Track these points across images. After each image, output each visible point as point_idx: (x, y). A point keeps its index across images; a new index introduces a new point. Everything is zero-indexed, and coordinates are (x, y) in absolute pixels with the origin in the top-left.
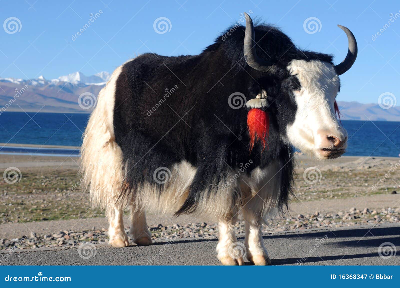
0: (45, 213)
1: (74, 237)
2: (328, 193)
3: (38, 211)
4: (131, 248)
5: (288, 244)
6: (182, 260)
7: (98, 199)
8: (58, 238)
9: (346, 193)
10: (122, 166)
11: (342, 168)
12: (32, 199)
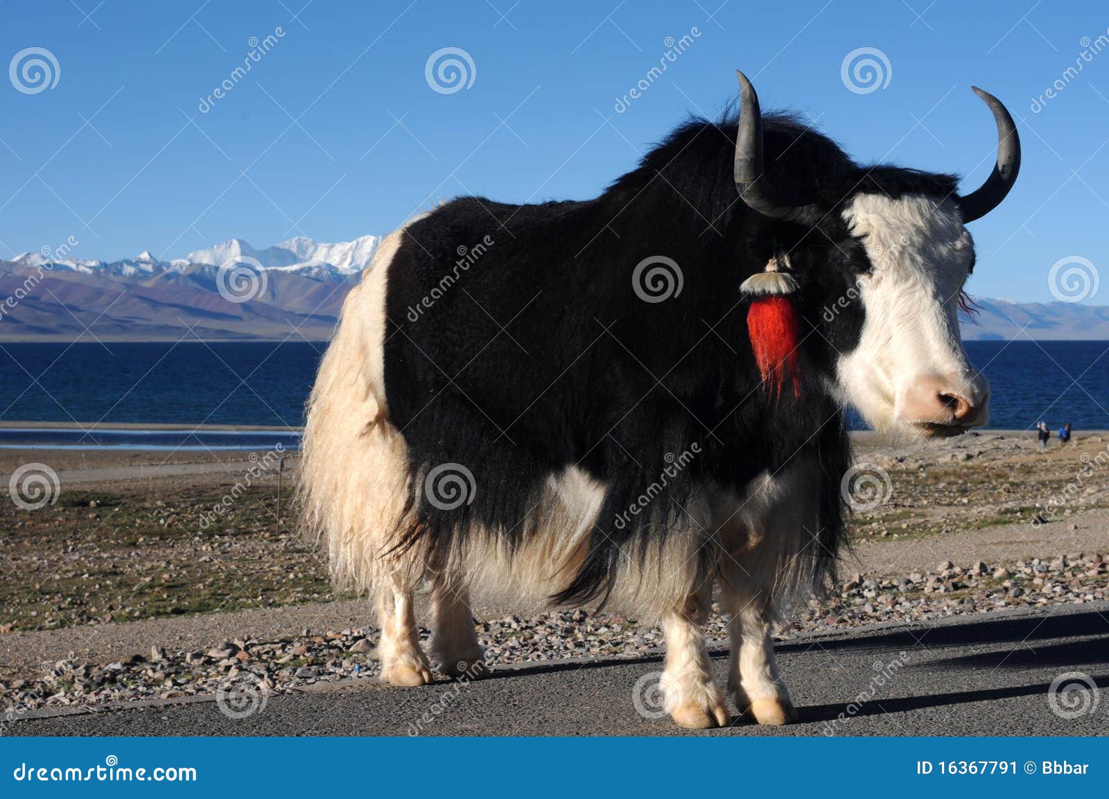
0: (174, 595)
1: (259, 655)
2: (874, 525)
3: (157, 589)
4: (436, 687)
5: (828, 667)
6: (572, 716)
7: (349, 567)
8: (222, 659)
9: (919, 525)
10: (408, 480)
11: (901, 461)
12: (138, 559)
